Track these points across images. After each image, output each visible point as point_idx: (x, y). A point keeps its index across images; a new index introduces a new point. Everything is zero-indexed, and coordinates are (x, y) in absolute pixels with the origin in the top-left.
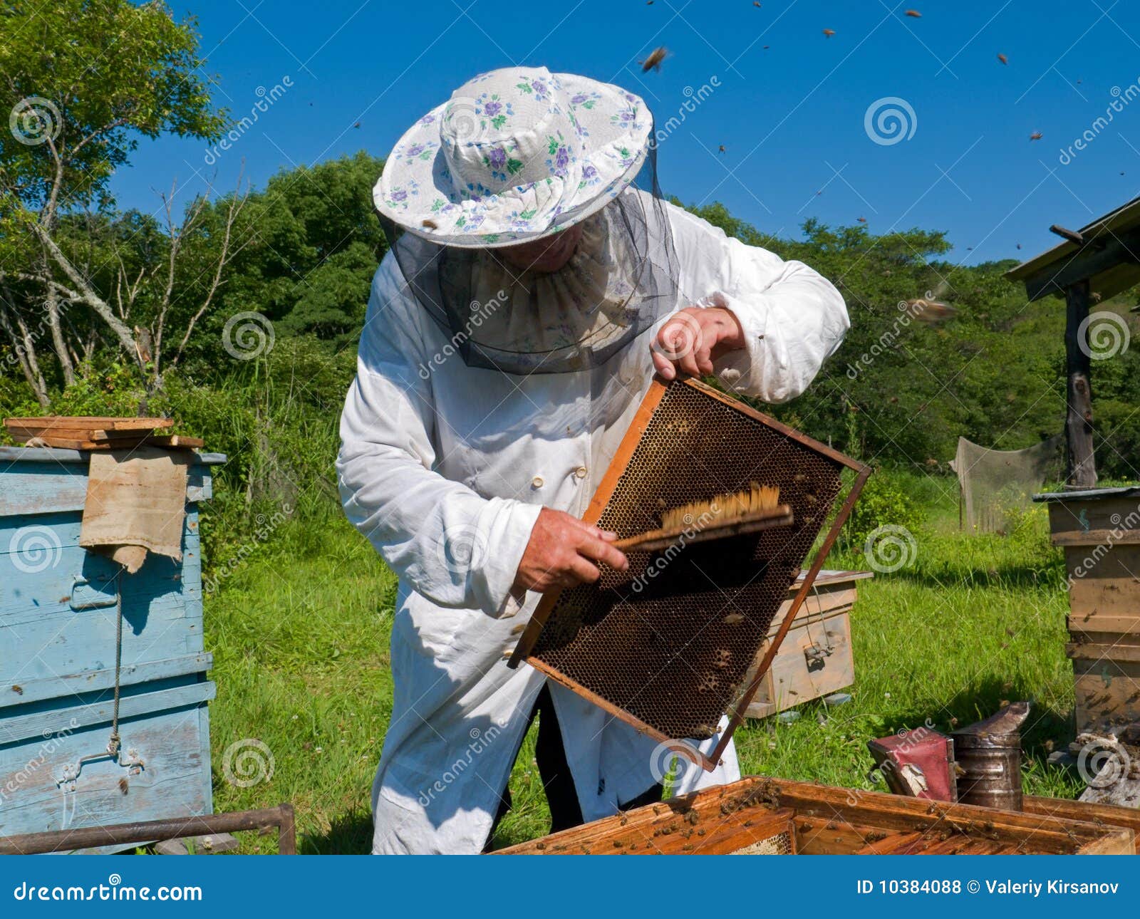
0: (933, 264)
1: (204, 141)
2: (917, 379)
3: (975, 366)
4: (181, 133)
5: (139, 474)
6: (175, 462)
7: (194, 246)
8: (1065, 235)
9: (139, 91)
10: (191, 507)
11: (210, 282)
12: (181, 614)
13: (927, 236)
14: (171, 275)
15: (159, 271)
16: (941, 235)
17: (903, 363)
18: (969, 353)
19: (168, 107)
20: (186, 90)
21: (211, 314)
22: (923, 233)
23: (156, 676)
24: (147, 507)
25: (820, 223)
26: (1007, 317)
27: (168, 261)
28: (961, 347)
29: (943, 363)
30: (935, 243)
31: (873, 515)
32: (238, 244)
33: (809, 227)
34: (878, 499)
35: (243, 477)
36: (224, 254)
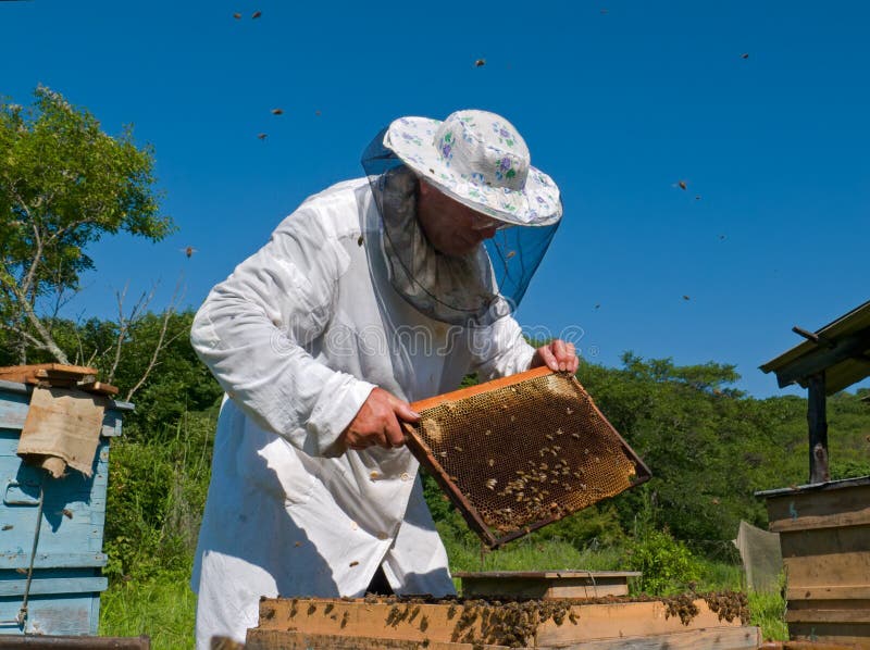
0: (726, 391)
1: (150, 240)
2: (712, 481)
3: (761, 474)
4: (134, 232)
5: (67, 406)
6: (96, 404)
7: (138, 335)
8: (804, 334)
9: (106, 196)
10: (104, 440)
11: (148, 364)
12: (87, 520)
13: (721, 368)
14: (118, 354)
15: (108, 353)
16: (732, 368)
17: (702, 469)
18: (756, 463)
19: (126, 212)
20: (141, 201)
21: (147, 387)
22: (717, 365)
23: (62, 565)
24: (70, 431)
25: (635, 355)
26: (789, 441)
27: (117, 345)
28: (748, 458)
29: (733, 470)
30: (727, 373)
31: (662, 565)
32: (172, 334)
33: (627, 358)
34: (666, 553)
35: (159, 517)
36: (161, 341)
